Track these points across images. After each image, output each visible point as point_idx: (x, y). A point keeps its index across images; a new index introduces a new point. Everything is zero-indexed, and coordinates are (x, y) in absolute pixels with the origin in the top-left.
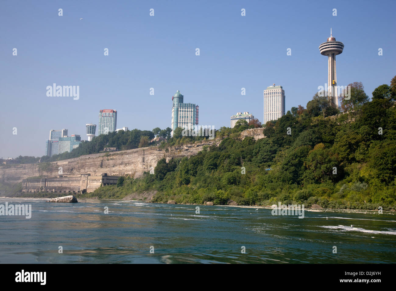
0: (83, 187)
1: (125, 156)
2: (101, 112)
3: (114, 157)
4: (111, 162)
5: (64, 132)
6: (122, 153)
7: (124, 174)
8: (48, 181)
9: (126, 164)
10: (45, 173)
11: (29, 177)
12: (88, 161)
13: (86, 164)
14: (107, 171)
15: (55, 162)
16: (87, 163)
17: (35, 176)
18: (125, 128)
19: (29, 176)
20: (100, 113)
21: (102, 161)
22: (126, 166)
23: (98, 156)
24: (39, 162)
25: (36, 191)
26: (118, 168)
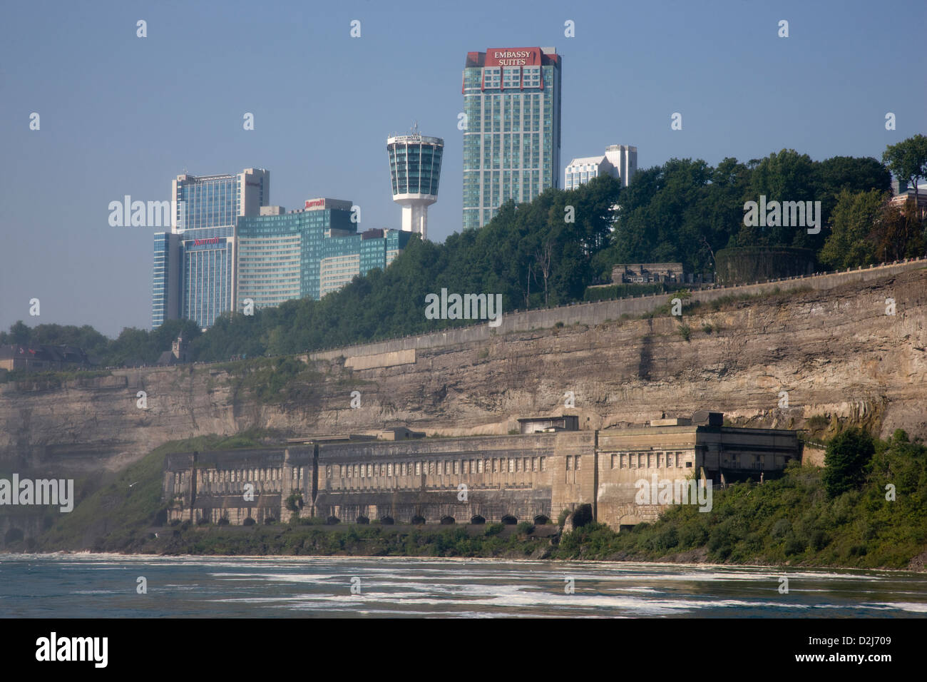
0: (567, 493)
1: (805, 310)
2: (477, 61)
3: (727, 318)
4: (709, 347)
5: (248, 184)
6: (778, 290)
7: (801, 413)
8: (329, 462)
9: (810, 357)
10: (274, 418)
11: (165, 438)
12: (549, 341)
13: (541, 362)
14: (679, 400)
15: (330, 355)
16: (549, 357)
17: (205, 433)
18: (618, 153)
19: (171, 432)
20: (468, 73)
21: (647, 340)
22: (811, 369)
23: (615, 316)
24: (177, 354)
25: (260, 516)
26: (756, 383)
